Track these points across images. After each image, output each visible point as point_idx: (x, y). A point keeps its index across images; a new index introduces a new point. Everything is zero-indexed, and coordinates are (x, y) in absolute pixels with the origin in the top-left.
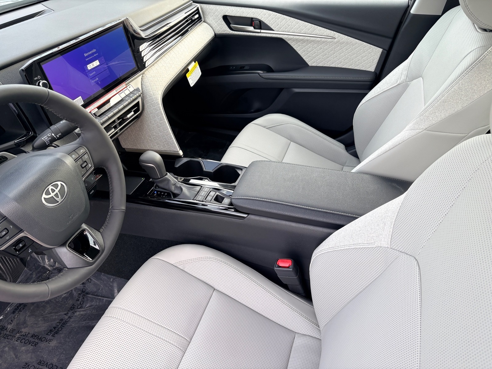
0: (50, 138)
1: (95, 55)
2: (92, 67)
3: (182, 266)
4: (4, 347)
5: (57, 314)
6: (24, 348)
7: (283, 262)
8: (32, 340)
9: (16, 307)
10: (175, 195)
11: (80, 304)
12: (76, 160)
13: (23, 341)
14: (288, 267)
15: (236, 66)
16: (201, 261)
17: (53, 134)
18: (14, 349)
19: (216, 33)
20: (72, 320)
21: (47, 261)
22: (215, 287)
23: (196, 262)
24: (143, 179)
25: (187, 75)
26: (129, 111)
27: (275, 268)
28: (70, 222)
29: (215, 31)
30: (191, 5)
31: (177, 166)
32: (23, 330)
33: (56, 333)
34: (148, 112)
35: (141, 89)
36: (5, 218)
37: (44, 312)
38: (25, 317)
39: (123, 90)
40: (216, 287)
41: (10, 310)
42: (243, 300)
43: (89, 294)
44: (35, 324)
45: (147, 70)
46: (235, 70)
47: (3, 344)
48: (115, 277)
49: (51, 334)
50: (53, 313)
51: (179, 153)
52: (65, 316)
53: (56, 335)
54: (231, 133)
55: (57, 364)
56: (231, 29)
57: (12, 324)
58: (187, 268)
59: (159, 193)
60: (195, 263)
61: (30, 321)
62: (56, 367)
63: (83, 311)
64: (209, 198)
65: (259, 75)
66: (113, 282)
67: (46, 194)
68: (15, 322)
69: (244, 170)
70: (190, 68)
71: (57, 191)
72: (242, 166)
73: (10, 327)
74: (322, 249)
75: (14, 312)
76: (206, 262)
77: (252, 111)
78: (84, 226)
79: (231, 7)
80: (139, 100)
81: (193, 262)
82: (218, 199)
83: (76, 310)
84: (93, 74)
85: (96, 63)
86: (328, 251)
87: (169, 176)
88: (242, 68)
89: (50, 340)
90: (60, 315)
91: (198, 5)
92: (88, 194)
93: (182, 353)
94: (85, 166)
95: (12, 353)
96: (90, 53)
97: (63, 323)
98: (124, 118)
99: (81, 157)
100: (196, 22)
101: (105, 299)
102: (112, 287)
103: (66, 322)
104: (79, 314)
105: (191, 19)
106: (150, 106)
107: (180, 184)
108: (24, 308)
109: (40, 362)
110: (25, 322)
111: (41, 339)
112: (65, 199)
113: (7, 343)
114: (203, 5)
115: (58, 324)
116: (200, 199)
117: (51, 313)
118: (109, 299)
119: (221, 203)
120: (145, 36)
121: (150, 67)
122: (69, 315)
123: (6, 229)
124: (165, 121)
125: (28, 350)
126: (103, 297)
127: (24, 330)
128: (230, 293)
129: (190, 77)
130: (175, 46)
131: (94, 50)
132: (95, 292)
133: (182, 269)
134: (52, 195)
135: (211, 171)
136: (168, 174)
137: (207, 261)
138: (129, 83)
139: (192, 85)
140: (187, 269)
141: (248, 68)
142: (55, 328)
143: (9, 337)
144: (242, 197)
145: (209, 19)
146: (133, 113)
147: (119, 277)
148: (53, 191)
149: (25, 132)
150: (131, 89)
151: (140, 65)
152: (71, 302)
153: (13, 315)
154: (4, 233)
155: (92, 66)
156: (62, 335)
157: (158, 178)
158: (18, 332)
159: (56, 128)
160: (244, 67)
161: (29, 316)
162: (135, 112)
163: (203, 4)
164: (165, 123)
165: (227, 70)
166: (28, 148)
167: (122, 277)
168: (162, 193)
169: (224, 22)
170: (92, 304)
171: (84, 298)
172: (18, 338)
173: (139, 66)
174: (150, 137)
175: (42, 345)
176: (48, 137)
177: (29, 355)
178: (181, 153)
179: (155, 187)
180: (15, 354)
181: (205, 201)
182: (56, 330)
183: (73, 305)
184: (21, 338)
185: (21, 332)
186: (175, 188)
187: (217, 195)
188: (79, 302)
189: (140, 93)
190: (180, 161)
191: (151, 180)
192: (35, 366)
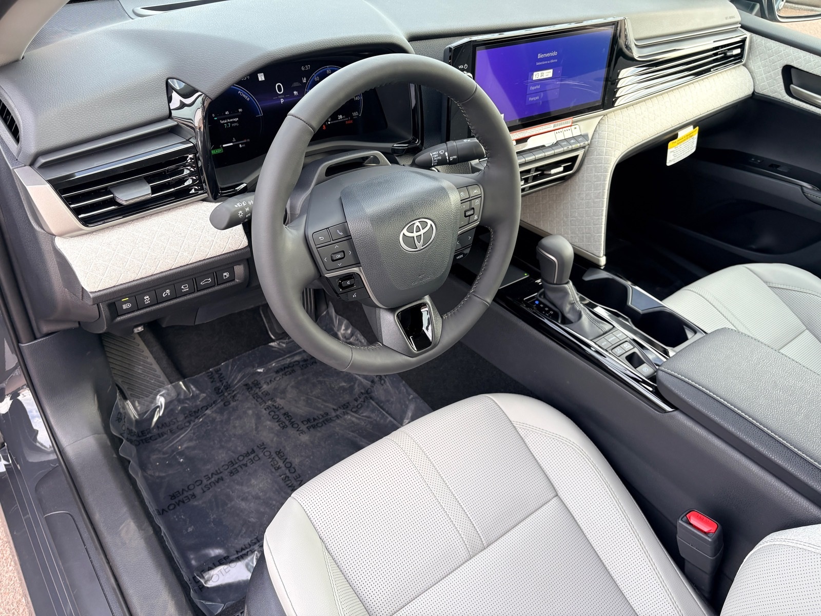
0: (440, 158)
1: (552, 61)
2: (540, 78)
3: (525, 432)
4: (249, 408)
5: (324, 403)
6: (269, 423)
7: (701, 519)
8: (282, 418)
9: (283, 367)
10: (566, 321)
11: (357, 406)
12: (463, 201)
13: (272, 413)
14: (705, 533)
15: (763, 159)
16: (556, 441)
17: (446, 154)
18: (258, 417)
19: (756, 91)
20: (338, 421)
21: (343, 328)
22: (559, 491)
23: (549, 438)
24: (526, 276)
25: (670, 144)
26: (557, 164)
27: (680, 522)
28: (416, 283)
29: (756, 87)
30: (735, 30)
31: (587, 278)
32: (278, 400)
33: (314, 427)
34: (583, 177)
35: (590, 137)
36: (350, 237)
37: (312, 392)
38: (288, 385)
39: (564, 129)
40: (560, 494)
41: (274, 367)
42: (594, 539)
43: (373, 400)
44: (295, 400)
45: (614, 111)
46: (761, 166)
47: (249, 405)
48: (417, 395)
49: (307, 425)
50: (321, 399)
51: (599, 260)
52: (332, 410)
53: (312, 429)
54: (694, 269)
55: (297, 468)
56: (789, 92)
57: (270, 386)
58: (531, 438)
59: (542, 306)
60: (545, 438)
61: (291, 393)
62: (294, 470)
63: (357, 418)
64: (618, 351)
65: (802, 189)
66: (410, 401)
67: (408, 231)
68: (273, 385)
69: (699, 336)
70: (681, 134)
71: (422, 232)
72: (700, 327)
73: (265, 387)
74: (793, 537)
75: (277, 372)
76: (564, 447)
77: (754, 247)
78: (427, 299)
79: (809, 53)
80: (580, 153)
81: (544, 436)
82: (634, 360)
83: (349, 412)
84: (536, 88)
85: (548, 74)
86: (805, 547)
87: (570, 287)
88: (774, 166)
89: (303, 432)
90: (327, 406)
91: (748, 35)
92: (455, 256)
93: (467, 555)
94: (469, 216)
95: (253, 421)
96: (548, 55)
97: (326, 420)
98: (545, 172)
99: (470, 200)
100: (731, 61)
101: (390, 418)
102: (407, 407)
103: (329, 420)
104: (350, 420)
105: (725, 53)
106: (592, 170)
107: (580, 307)
108: (290, 374)
109: (279, 453)
110: (284, 392)
111: (292, 424)
112: (428, 248)
113: (254, 406)
114: (755, 37)
115: (321, 417)
116: (603, 345)
117: (318, 398)
118: (395, 422)
119: (635, 368)
120: (639, 57)
121: (620, 109)
122: (338, 413)
123: (343, 252)
124: (603, 201)
125: (272, 429)
126: (389, 414)
127: (280, 402)
128: (579, 514)
129: (673, 149)
130: (675, 89)
131: (555, 53)
132: (382, 402)
133: (523, 437)
134: (415, 234)
135: (640, 311)
136: (571, 283)
137: (566, 446)
138: (577, 122)
139: (669, 163)
140: (529, 440)
141: (786, 171)
142: (314, 419)
143: (259, 400)
144: (680, 376)
145: (756, 63)
146: (561, 169)
147: (423, 398)
148: (418, 230)
149: (411, 138)
150: (576, 133)
151: (608, 100)
152: (347, 398)
153: (274, 375)
154: (339, 256)
155: (540, 75)
156: (319, 434)
157: (552, 282)
158: (272, 399)
159: (454, 146)
160: (778, 166)
161: (292, 387)
162: (566, 170)
163: (757, 36)
164: (603, 204)
165: (743, 161)
166: (406, 161)
167: (426, 402)
168: (547, 309)
169: (781, 76)
170: (372, 416)
171: (364, 402)
172: (268, 407)
173: (606, 101)
174: (567, 217)
175: (291, 432)
176: (439, 155)
177: (271, 435)
178: (603, 261)
179: (540, 295)
180: (256, 424)
181: (610, 352)
182: (315, 423)
183: (348, 403)
184: (272, 409)
185: (275, 401)
186: (570, 309)
187: (634, 353)
188: (356, 404)
189: (587, 143)
190: (596, 274)
191: (539, 281)
192: (272, 454)
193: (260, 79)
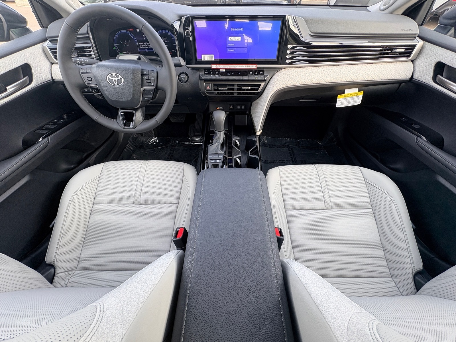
12: (144, 75)
25: (339, 96)
28: (117, 99)
29: (414, 75)
51: (257, 132)
65: (417, 139)
67: (110, 76)
70: (347, 91)
71: (117, 79)
80: (263, 83)
84: (232, 45)
85: (238, 39)
92: (144, 97)
94: (149, 82)
96: (237, 29)
99: (148, 76)
123: (91, 78)
129: (341, 99)
134: (113, 79)
139: (338, 106)
148: (115, 77)
155: (233, 39)
169: (432, 69)
173: (279, 60)
193: (137, 31)
